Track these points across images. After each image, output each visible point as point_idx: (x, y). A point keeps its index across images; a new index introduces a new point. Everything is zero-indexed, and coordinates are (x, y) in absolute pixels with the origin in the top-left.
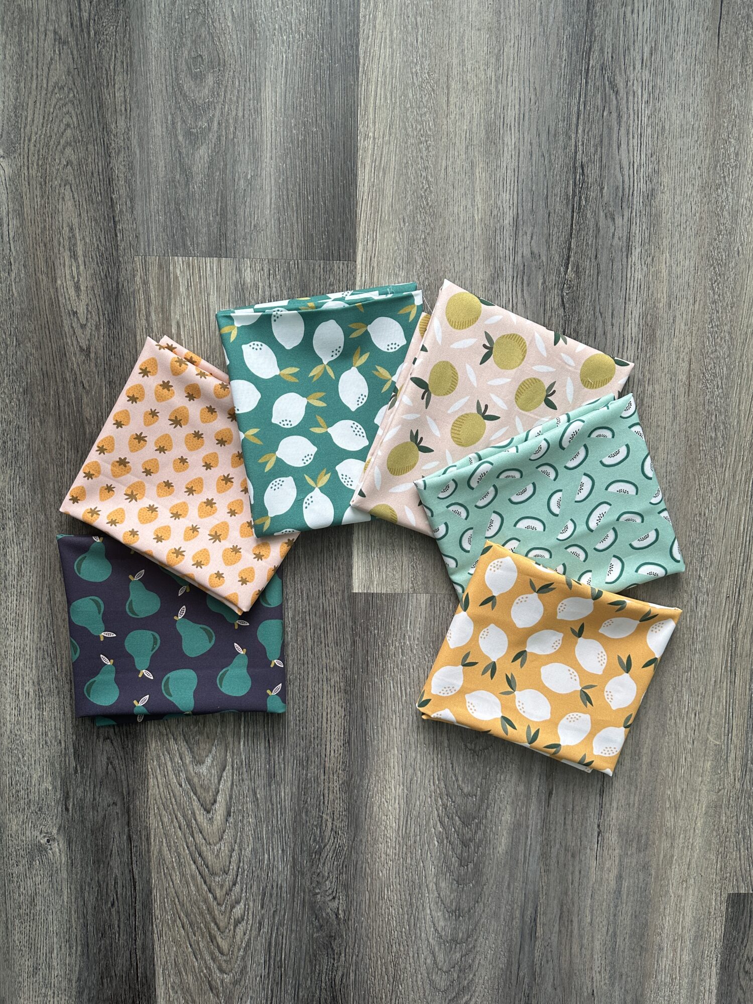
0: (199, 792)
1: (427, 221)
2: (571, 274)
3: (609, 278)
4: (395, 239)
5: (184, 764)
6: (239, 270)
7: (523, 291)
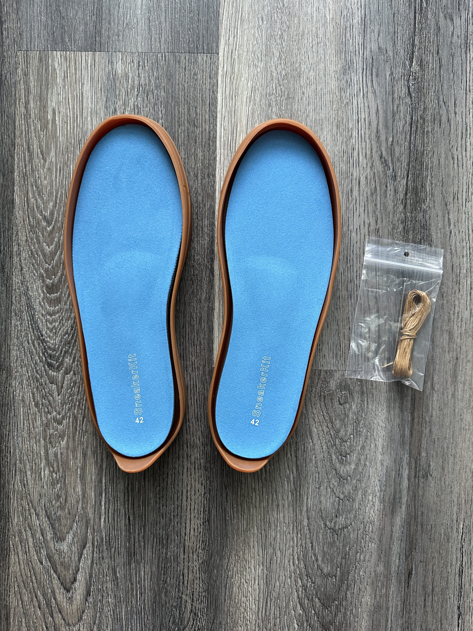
0: (59, 570)
1: (283, 20)
2: (415, 67)
3: (450, 71)
4: (254, 35)
5: (45, 540)
6: (111, 62)
7: (372, 81)
